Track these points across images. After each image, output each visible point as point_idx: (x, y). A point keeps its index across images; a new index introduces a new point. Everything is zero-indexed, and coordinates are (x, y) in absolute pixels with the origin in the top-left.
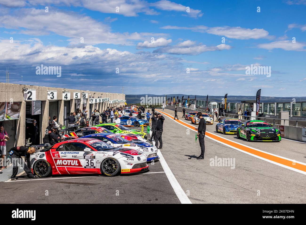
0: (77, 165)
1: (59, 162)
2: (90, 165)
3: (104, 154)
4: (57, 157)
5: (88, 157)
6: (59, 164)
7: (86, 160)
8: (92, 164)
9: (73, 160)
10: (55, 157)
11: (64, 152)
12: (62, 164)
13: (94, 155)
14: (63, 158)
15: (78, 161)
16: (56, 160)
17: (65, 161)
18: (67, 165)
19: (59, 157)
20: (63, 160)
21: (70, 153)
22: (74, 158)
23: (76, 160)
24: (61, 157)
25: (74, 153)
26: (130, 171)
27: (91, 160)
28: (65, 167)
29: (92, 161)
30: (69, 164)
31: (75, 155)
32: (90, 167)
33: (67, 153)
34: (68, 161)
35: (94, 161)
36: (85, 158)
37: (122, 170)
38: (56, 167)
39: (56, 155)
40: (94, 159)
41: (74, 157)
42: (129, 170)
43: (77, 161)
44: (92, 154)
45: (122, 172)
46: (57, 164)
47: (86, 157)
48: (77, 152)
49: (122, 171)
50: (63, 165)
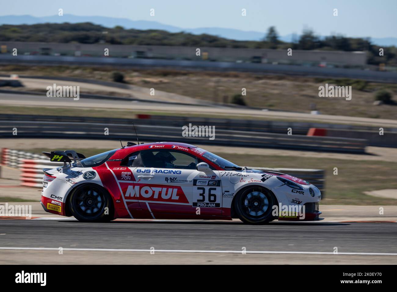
0: (177, 198)
2: (207, 201)
3: (241, 177)
4: (128, 180)
5: (203, 182)
6: (132, 196)
7: (198, 188)
8: (212, 198)
9: (168, 187)
10: (123, 180)
11: (143, 169)
13: (217, 179)
14: (143, 182)
15: (179, 188)
16: (125, 187)
17: (147, 188)
18: (152, 198)
19: (133, 179)
20: (142, 186)
21: (159, 172)
22: (169, 183)
24: (137, 179)
25: (170, 172)
27: (210, 190)
28: (147, 202)
29: (213, 192)
30: (156, 196)
32: (207, 204)
35: (218, 192)
38: (125, 201)
39: (124, 175)
40: (217, 188)
41: (169, 181)
43: (177, 189)
44: (213, 176)
46: (127, 195)
47: (198, 181)
48: (177, 170)
50: (141, 197)
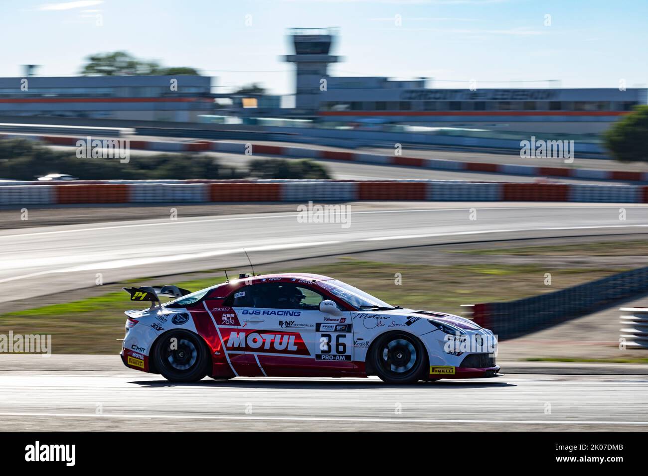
0: (295, 348)
1: (235, 339)
2: (333, 352)
3: (379, 320)
4: (231, 324)
5: (329, 327)
6: (236, 345)
7: (323, 336)
8: (341, 348)
9: (282, 334)
10: (225, 324)
11: (251, 310)
12: (243, 345)
13: (347, 322)
14: (250, 327)
16: (226, 333)
17: (256, 336)
18: (261, 349)
19: (237, 323)
21: (271, 313)
22: (284, 328)
23: (290, 334)
24: (242, 324)
25: (285, 314)
26: (454, 373)
27: (338, 337)
28: (255, 354)
29: (341, 340)
30: (267, 346)
31: (288, 318)
32: (335, 356)
33: (262, 312)
34: (264, 336)
35: (348, 340)
36: (321, 329)
37: (433, 369)
38: (227, 353)
39: (225, 318)
40: (347, 334)
41: (284, 326)
42: (452, 369)
43: (294, 337)
44: (342, 319)
45: (431, 373)
46: (229, 345)
47: (322, 325)
48: (294, 310)
49: (433, 371)
50: (248, 348)
